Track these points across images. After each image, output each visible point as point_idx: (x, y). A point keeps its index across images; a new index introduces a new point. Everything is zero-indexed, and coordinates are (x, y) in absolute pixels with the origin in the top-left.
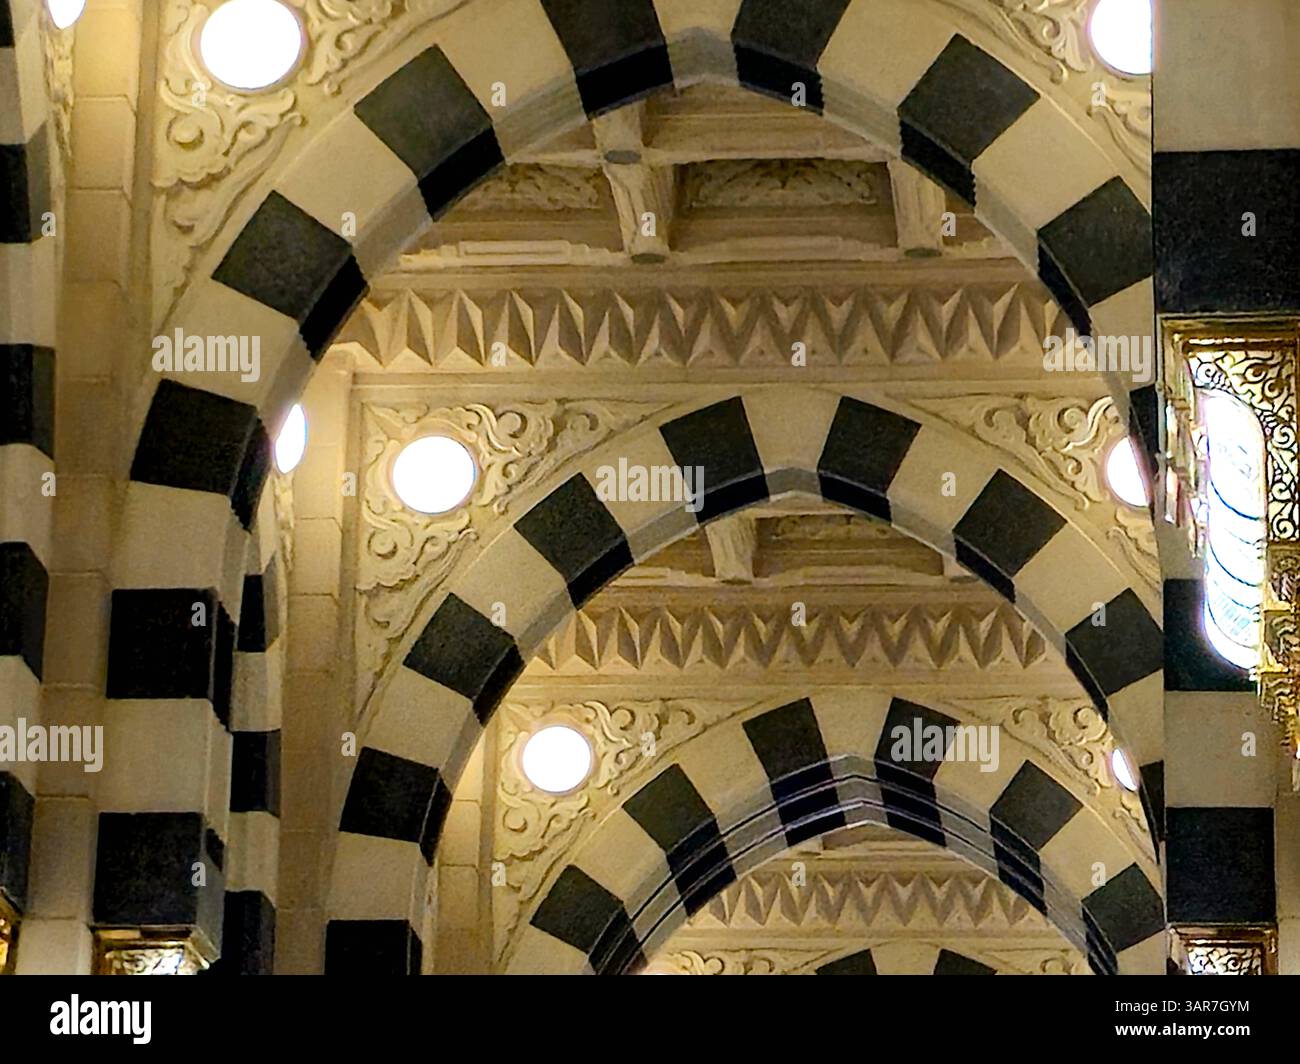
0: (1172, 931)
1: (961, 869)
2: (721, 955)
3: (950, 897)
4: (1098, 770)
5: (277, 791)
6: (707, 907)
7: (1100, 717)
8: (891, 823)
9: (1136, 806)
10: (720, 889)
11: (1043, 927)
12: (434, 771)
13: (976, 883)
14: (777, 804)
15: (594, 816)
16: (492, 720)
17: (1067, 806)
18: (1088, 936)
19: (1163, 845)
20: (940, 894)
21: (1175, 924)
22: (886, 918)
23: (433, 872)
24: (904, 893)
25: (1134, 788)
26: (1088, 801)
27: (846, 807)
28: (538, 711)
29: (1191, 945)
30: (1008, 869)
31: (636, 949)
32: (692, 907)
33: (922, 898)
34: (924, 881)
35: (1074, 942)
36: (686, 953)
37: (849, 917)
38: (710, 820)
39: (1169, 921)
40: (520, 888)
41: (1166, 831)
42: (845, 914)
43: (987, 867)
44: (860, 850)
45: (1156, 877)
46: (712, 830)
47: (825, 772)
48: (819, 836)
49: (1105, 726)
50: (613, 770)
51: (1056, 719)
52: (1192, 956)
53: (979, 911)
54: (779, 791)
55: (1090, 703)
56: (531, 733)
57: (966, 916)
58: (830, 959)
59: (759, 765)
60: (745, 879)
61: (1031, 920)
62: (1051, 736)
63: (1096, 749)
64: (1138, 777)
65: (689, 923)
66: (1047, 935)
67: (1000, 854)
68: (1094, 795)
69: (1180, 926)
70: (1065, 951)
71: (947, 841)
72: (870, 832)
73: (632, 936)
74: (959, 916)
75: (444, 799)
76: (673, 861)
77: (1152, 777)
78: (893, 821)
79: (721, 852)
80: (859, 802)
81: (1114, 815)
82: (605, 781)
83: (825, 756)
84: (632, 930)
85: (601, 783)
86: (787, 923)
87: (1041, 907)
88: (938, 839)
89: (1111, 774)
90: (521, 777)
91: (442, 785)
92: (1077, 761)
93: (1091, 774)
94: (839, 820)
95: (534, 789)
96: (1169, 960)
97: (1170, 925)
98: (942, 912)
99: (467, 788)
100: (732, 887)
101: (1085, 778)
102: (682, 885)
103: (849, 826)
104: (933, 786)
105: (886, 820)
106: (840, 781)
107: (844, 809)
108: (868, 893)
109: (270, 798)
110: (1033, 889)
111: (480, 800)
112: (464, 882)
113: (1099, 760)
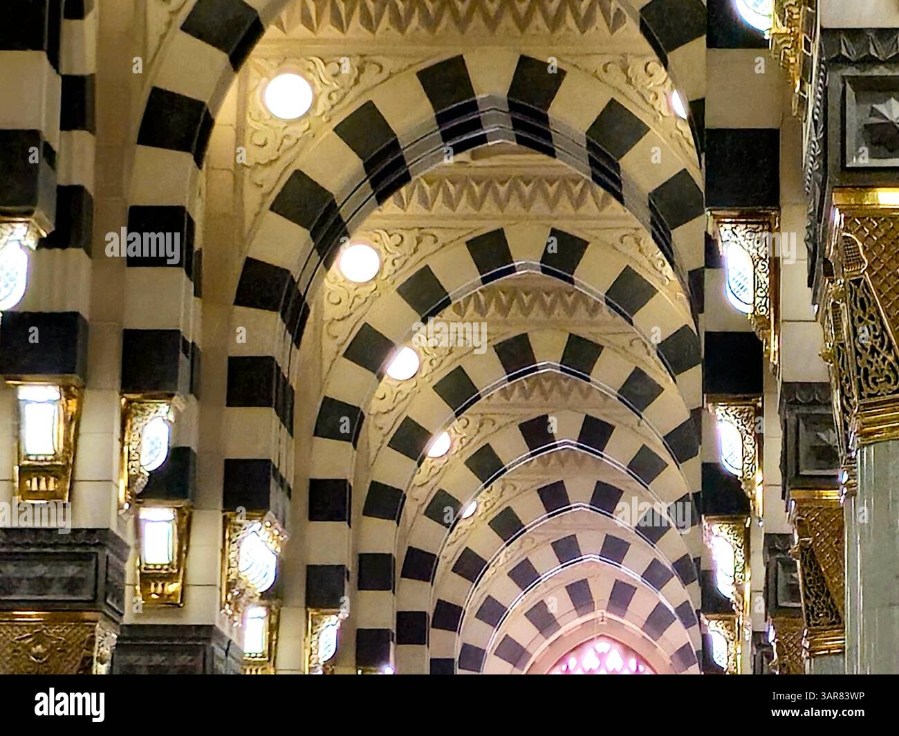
0: (709, 213)
1: (567, 173)
2: (400, 231)
3: (558, 192)
4: (661, 106)
5: (93, 117)
6: (391, 199)
7: (663, 68)
8: (519, 142)
9: (687, 130)
10: (400, 186)
11: (622, 213)
12: (202, 104)
13: (576, 183)
14: (440, 128)
15: (314, 136)
16: (242, 70)
17: (638, 130)
18: (652, 219)
19: (703, 156)
20: (552, 190)
21: (710, 208)
22: (514, 206)
23: (202, 174)
24: (527, 190)
25: (685, 116)
26: (654, 127)
27: (487, 130)
28: (274, 63)
29: (722, 222)
30: (597, 173)
31: (342, 228)
32: (381, 198)
33: (539, 192)
34: (540, 182)
35: (643, 223)
36: (377, 231)
37: (489, 205)
38: (392, 139)
39: (707, 206)
40: (262, 186)
41: (706, 146)
42: (486, 204)
43: (583, 172)
44: (496, 161)
45: (699, 178)
46: (395, 145)
47: (473, 106)
48: (469, 151)
49: (666, 74)
50: (326, 103)
51: (632, 69)
52: (722, 230)
53: (578, 202)
54: (441, 119)
55: (657, 58)
56: (270, 79)
57: (569, 206)
58: (476, 234)
59: (427, 100)
60: (418, 179)
61: (613, 208)
62: (629, 81)
63: (660, 91)
64: (688, 109)
65: (380, 210)
66: (625, 218)
67: (592, 162)
68: (658, 121)
69: (714, 210)
70: (637, 229)
71: (556, 154)
72: (503, 148)
73: (339, 219)
74: (565, 206)
75: (209, 123)
76: (368, 167)
77: (697, 109)
78: (520, 140)
79: (401, 162)
80: (497, 128)
81: (671, 136)
82: (321, 112)
83: (474, 95)
84: (340, 215)
85: (319, 114)
86: (446, 210)
87: (620, 198)
88: (551, 153)
89: (670, 108)
90: (262, 109)
91: (207, 113)
92: (647, 98)
93: (656, 107)
94: (483, 140)
95: (272, 117)
96: (706, 233)
97: (707, 209)
98: (553, 203)
99: (225, 116)
100: (409, 185)
101: (652, 111)
102: (374, 184)
103: (489, 144)
104: (547, 115)
105: (515, 139)
106: (484, 112)
107: (487, 132)
108: (502, 190)
109: (88, 122)
110: (616, 187)
111: (234, 124)
112: (224, 180)
113: (662, 98)
